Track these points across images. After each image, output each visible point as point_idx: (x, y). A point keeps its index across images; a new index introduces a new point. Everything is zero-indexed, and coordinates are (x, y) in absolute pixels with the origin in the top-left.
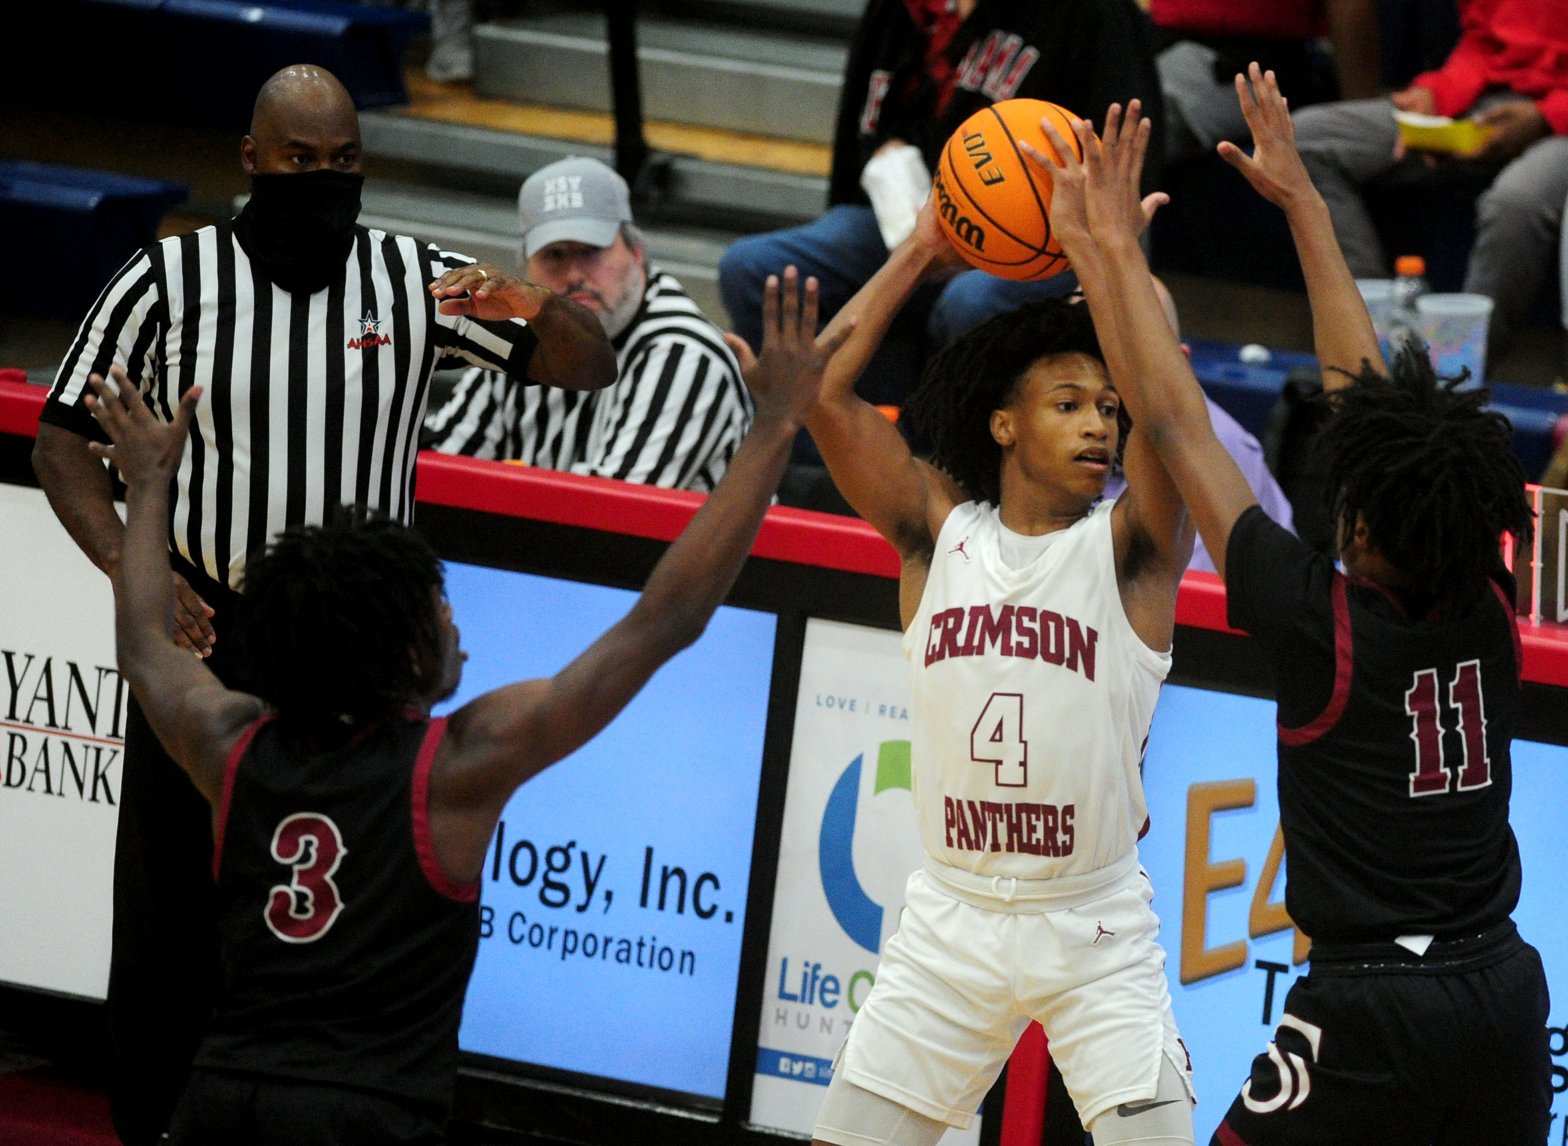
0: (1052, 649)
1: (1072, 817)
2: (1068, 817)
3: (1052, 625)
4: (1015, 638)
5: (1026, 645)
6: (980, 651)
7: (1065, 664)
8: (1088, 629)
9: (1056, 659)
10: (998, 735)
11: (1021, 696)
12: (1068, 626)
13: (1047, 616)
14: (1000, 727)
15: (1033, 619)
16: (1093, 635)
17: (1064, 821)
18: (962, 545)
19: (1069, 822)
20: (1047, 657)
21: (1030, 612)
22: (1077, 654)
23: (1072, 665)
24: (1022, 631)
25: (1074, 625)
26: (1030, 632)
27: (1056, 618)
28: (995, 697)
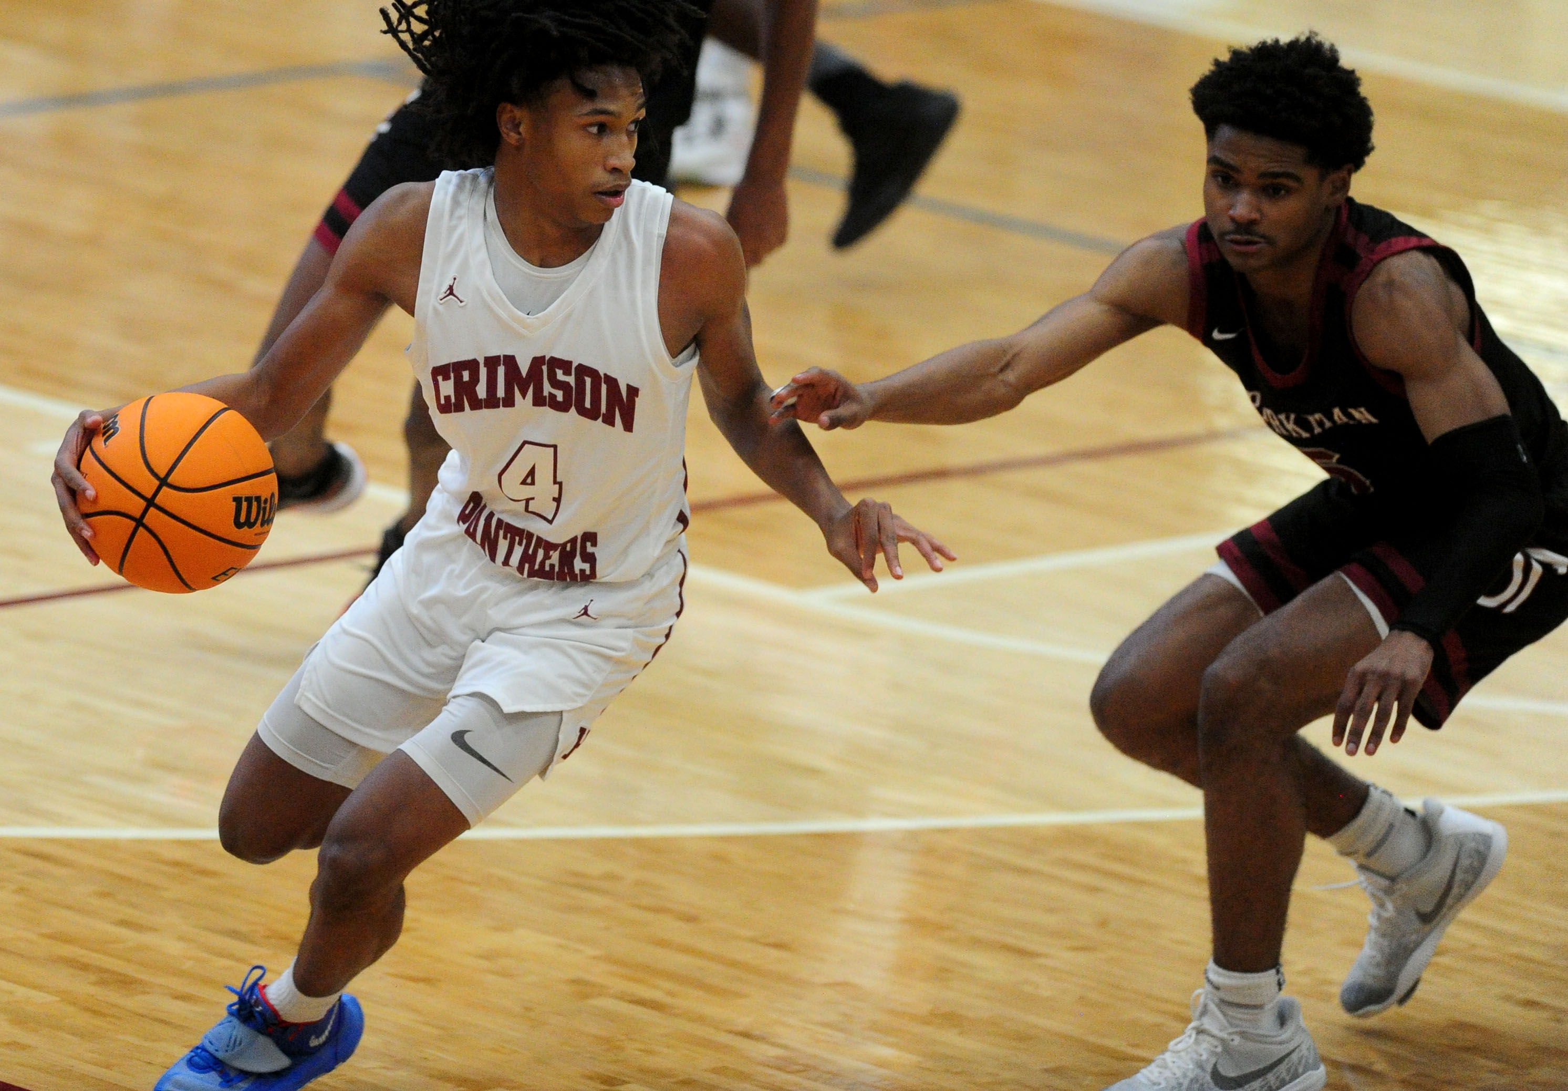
0: (588, 404)
1: (594, 544)
2: (588, 544)
3: (588, 381)
4: (547, 388)
5: (560, 398)
6: (509, 402)
7: (600, 419)
8: (628, 386)
9: (592, 414)
10: (530, 478)
11: (555, 447)
12: (605, 383)
13: (583, 371)
14: (532, 473)
15: (567, 372)
16: (633, 392)
17: (584, 547)
18: (451, 288)
19: (590, 549)
20: (582, 411)
21: (565, 366)
22: (615, 411)
23: (609, 420)
24: (555, 383)
25: (612, 383)
26: (564, 386)
27: (593, 373)
28: (526, 446)
